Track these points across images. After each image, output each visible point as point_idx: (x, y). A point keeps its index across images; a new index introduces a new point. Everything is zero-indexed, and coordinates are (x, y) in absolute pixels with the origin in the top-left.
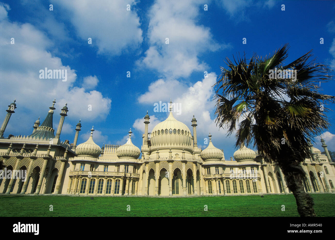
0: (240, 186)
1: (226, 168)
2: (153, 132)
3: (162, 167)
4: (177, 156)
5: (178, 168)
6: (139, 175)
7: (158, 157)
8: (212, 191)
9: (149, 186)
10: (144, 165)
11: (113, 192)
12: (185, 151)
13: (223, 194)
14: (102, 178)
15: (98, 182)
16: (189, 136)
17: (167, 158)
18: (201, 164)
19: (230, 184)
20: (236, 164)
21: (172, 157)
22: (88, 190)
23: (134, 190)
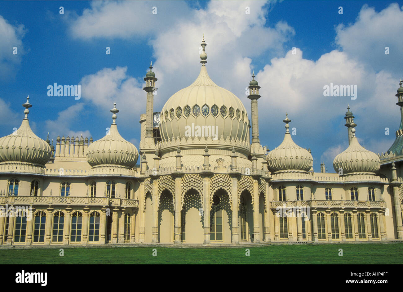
0: (346, 226)
1: (317, 188)
2: (167, 112)
3: (189, 187)
4: (220, 163)
5: (223, 188)
6: (138, 201)
7: (180, 166)
8: (288, 234)
9: (159, 224)
10: (147, 181)
11: (86, 238)
12: (237, 154)
13: (310, 240)
14: (60, 210)
15: (53, 218)
16: (244, 121)
17: (200, 169)
18: (267, 180)
19: (325, 221)
20: (339, 181)
21: (210, 165)
22: (31, 236)
23: (129, 233)
